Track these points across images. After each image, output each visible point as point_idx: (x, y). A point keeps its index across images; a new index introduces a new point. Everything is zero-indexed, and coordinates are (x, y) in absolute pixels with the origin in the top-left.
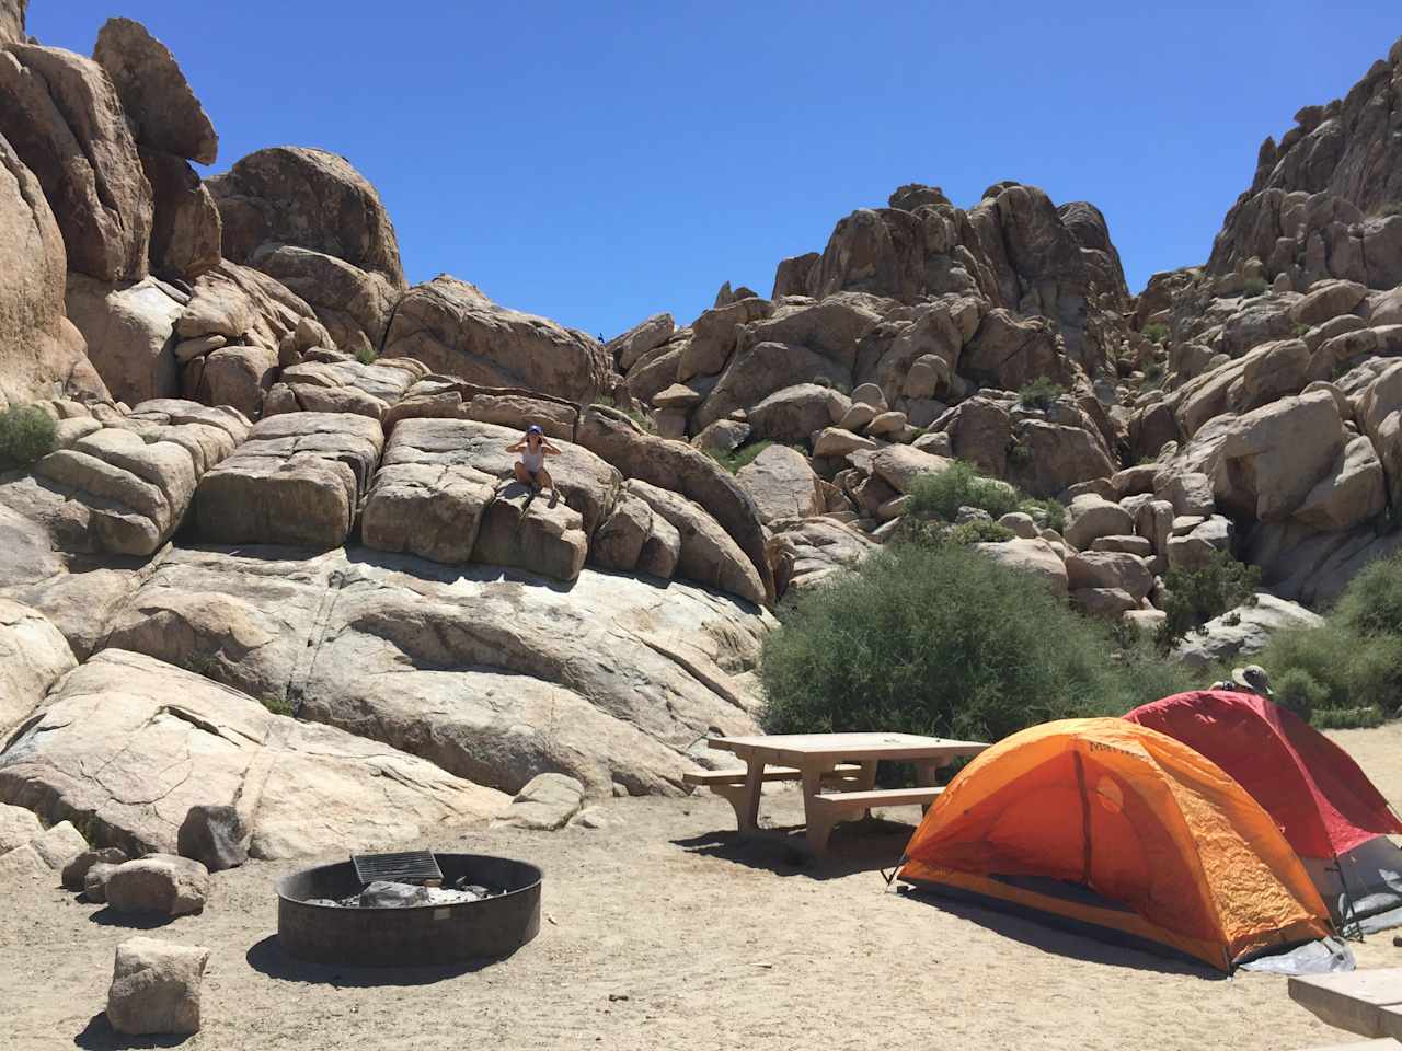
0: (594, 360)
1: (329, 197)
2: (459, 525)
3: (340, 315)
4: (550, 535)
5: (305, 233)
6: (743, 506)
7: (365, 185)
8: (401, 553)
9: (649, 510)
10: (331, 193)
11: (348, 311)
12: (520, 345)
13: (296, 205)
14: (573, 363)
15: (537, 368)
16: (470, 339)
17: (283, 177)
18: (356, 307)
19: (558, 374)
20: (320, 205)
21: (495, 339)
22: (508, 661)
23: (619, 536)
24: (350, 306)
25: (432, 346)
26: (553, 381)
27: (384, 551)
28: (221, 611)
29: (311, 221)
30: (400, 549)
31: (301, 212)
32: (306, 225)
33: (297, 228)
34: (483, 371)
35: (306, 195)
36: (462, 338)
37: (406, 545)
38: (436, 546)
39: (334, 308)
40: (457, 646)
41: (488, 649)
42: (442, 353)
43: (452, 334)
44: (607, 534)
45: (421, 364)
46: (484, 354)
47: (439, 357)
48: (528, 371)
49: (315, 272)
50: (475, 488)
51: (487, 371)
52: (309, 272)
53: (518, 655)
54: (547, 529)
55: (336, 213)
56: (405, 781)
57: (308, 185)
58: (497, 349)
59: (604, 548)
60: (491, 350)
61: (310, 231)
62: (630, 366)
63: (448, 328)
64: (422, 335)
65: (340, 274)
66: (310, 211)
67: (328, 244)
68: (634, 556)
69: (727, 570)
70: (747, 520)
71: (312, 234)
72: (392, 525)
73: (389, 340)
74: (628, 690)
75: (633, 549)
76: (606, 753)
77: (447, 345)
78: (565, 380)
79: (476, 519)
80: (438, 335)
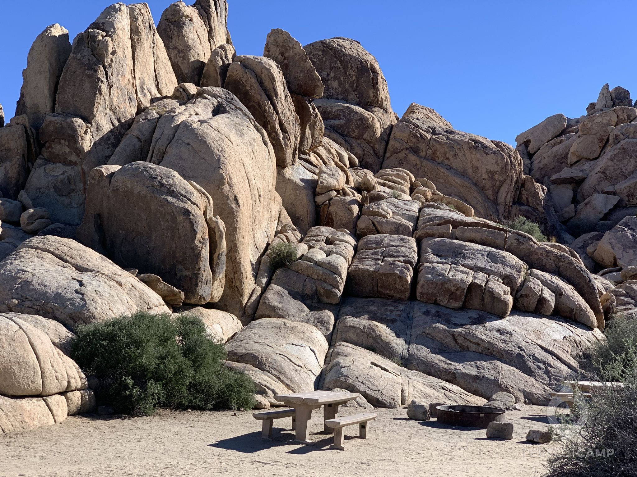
0: (511, 161)
1: (351, 69)
2: (458, 293)
3: (359, 142)
4: (496, 297)
5: (337, 91)
6: (588, 280)
7: (370, 59)
8: (433, 304)
9: (541, 285)
10: (352, 67)
11: (363, 139)
12: (464, 155)
13: (332, 75)
14: (498, 165)
15: (475, 169)
16: (434, 153)
17: (324, 59)
18: (369, 137)
19: (488, 172)
20: (346, 74)
21: (450, 152)
22: (482, 350)
23: (527, 297)
24: (365, 136)
25: (413, 158)
26: (486, 176)
27: (427, 303)
28: (376, 328)
29: (340, 84)
30: (433, 302)
31: (335, 79)
32: (337, 86)
33: (333, 88)
34: (443, 172)
35: (338, 68)
36: (429, 152)
37: (436, 300)
38: (448, 301)
39: (356, 138)
40: (461, 344)
41: (474, 345)
42: (418, 162)
43: (424, 151)
44: (521, 296)
45: (408, 172)
46: (442, 161)
47: (416, 165)
48: (470, 171)
49: (345, 116)
50: (464, 277)
51: (445, 172)
52: (342, 117)
53: (486, 348)
54: (495, 295)
55: (354, 78)
56: (450, 391)
57: (339, 63)
58: (450, 157)
59: (520, 302)
60: (447, 159)
61: (340, 89)
62: (535, 153)
63: (422, 146)
64: (407, 152)
65: (359, 118)
66: (340, 78)
67: (350, 97)
68: (534, 306)
69: (578, 312)
70: (590, 287)
71: (341, 91)
72: (430, 292)
73: (388, 155)
74: (532, 364)
75: (533, 302)
76: (522, 387)
77: (421, 157)
78: (494, 175)
79: (465, 291)
80: (415, 151)
